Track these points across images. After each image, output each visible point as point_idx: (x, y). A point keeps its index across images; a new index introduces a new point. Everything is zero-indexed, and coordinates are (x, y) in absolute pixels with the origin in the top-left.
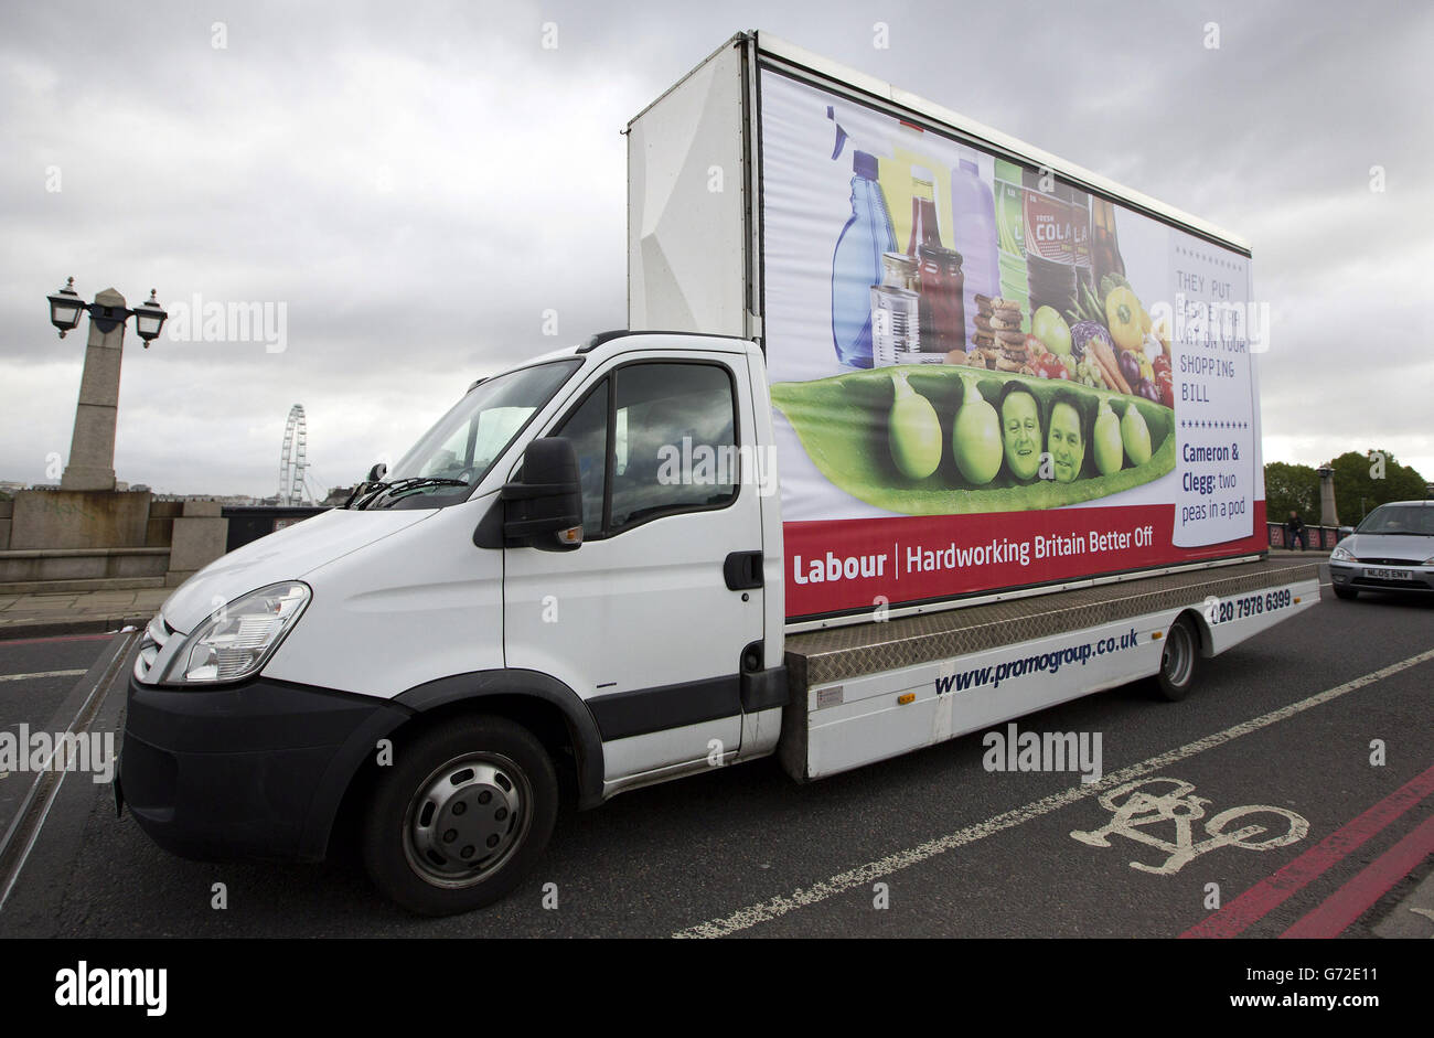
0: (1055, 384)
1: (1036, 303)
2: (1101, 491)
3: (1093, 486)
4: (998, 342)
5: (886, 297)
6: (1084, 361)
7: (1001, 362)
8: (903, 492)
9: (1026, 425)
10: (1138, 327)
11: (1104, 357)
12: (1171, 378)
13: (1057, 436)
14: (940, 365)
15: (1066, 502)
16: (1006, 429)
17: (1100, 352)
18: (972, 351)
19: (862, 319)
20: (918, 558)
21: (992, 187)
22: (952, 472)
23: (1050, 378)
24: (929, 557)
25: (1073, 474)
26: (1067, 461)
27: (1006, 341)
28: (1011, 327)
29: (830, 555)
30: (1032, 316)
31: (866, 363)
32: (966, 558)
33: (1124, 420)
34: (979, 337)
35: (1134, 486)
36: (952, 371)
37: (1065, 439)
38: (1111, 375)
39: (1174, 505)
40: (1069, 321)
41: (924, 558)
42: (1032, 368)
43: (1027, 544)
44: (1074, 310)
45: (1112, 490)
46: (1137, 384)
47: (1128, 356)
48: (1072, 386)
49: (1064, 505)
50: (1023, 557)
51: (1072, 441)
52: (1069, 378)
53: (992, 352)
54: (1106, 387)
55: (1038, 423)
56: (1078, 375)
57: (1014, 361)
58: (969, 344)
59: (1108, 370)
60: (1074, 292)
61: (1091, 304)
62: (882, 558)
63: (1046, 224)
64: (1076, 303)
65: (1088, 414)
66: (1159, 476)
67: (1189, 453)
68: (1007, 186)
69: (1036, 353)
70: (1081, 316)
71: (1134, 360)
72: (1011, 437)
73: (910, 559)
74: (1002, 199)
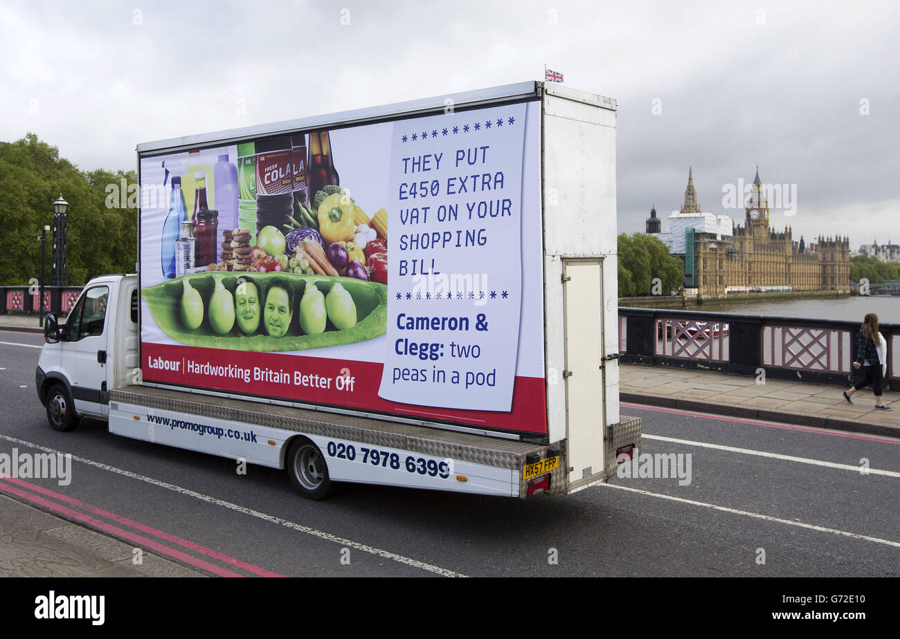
0: (271, 275)
1: (261, 226)
2: (305, 345)
3: (297, 341)
4: (235, 255)
5: (182, 244)
6: (295, 257)
7: (236, 266)
8: (186, 335)
9: (250, 302)
10: (350, 221)
11: (313, 252)
12: (385, 258)
13: (271, 308)
14: (203, 273)
15: (276, 349)
16: (237, 304)
17: (310, 248)
18: (220, 263)
19: (172, 256)
20: (192, 366)
21: (236, 163)
22: (208, 327)
23: (267, 271)
24: (197, 367)
25: (282, 333)
26: (278, 323)
27: (239, 254)
28: (243, 244)
29: (160, 358)
30: (257, 235)
31: (173, 276)
32: (215, 371)
33: (329, 295)
34: (224, 254)
35: (336, 345)
36: (208, 275)
37: (276, 309)
38: (318, 263)
39: (383, 364)
40: (285, 231)
41: (195, 367)
42: (256, 267)
43: (249, 371)
44: (289, 223)
45: (314, 346)
46: (344, 266)
47: (337, 247)
48: (283, 275)
49: (275, 351)
50: (246, 377)
51: (282, 311)
52: (282, 270)
53: (231, 262)
54: (313, 273)
55: (257, 300)
56: (289, 267)
57: (244, 264)
58: (219, 258)
59: (316, 260)
60: (292, 210)
61: (304, 215)
62: (178, 363)
63: (271, 171)
64: (291, 218)
65: (296, 293)
66: (365, 339)
67: (404, 321)
68: (246, 159)
69: (259, 257)
70: (295, 226)
71: (343, 249)
72: (240, 308)
73: (189, 366)
74: (242, 168)
